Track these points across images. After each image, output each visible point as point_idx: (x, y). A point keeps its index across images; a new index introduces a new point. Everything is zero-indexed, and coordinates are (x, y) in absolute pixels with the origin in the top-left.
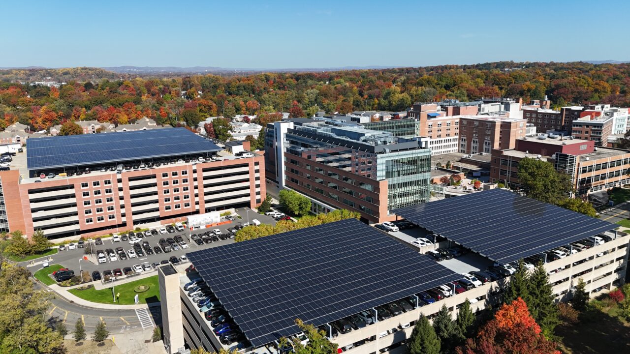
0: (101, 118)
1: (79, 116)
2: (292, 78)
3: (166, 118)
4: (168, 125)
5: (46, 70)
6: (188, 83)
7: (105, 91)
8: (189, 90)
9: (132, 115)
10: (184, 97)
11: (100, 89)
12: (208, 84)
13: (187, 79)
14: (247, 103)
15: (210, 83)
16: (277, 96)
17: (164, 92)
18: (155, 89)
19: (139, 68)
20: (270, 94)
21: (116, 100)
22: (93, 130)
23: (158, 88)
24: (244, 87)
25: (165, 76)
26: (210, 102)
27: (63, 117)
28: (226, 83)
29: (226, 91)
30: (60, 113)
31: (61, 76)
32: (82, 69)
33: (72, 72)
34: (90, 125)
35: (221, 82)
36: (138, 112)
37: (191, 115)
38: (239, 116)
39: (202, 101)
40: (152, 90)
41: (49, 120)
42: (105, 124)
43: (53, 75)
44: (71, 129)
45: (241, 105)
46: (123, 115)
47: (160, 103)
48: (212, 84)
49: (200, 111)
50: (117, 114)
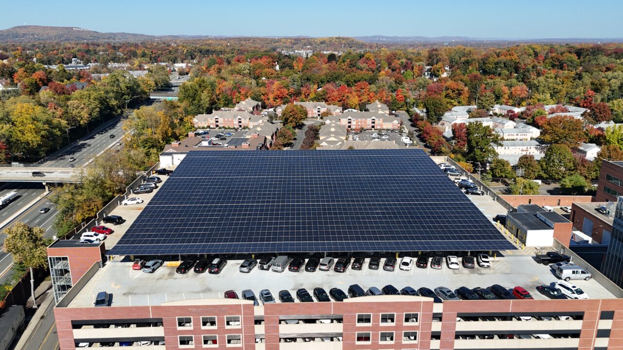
0: (330, 99)
1: (308, 95)
2: (570, 52)
3: (403, 103)
4: (404, 112)
5: (308, 39)
6: (435, 57)
7: (346, 63)
8: (435, 66)
9: (363, 97)
10: (428, 74)
11: (341, 61)
12: (458, 59)
13: (434, 52)
14: (513, 89)
15: (460, 58)
16: (558, 79)
17: (405, 67)
18: (396, 63)
19: (387, 38)
20: (547, 77)
21: (352, 76)
22: (319, 113)
23: (399, 62)
24: (505, 63)
25: (411, 46)
26: (461, 85)
27: (294, 94)
28: (480, 58)
29: (480, 68)
30: (292, 90)
31: (318, 45)
32: (336, 38)
33: (328, 42)
34: (316, 107)
35: (476, 57)
36: (371, 94)
37: (434, 105)
38: (498, 106)
39: (449, 83)
40: (393, 64)
41: (279, 98)
42: (332, 107)
43: (312, 44)
44: (291, 114)
45: (503, 91)
46: (354, 96)
47: (399, 82)
48: (463, 59)
49: (446, 97)
50: (348, 94)
